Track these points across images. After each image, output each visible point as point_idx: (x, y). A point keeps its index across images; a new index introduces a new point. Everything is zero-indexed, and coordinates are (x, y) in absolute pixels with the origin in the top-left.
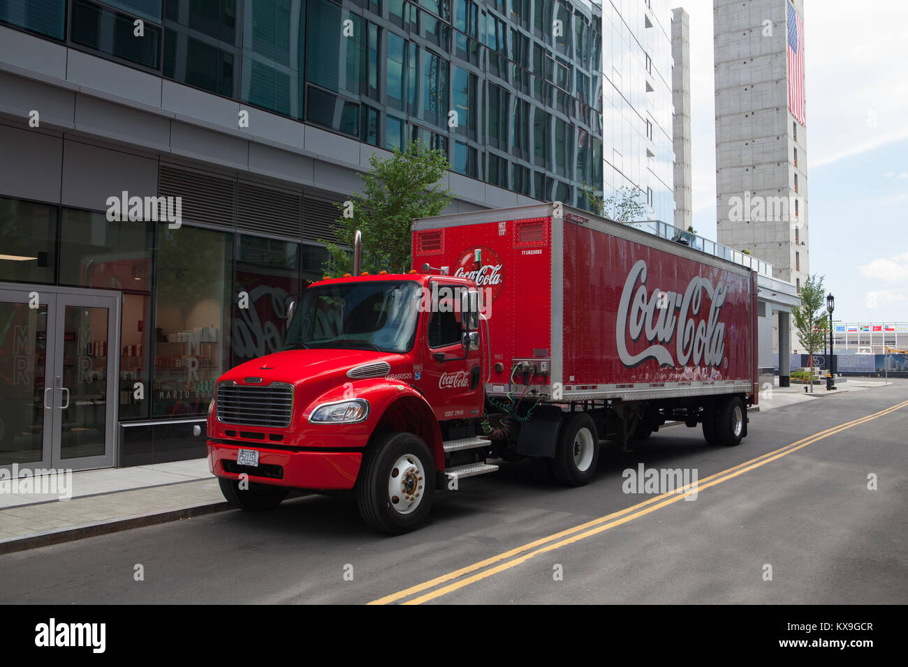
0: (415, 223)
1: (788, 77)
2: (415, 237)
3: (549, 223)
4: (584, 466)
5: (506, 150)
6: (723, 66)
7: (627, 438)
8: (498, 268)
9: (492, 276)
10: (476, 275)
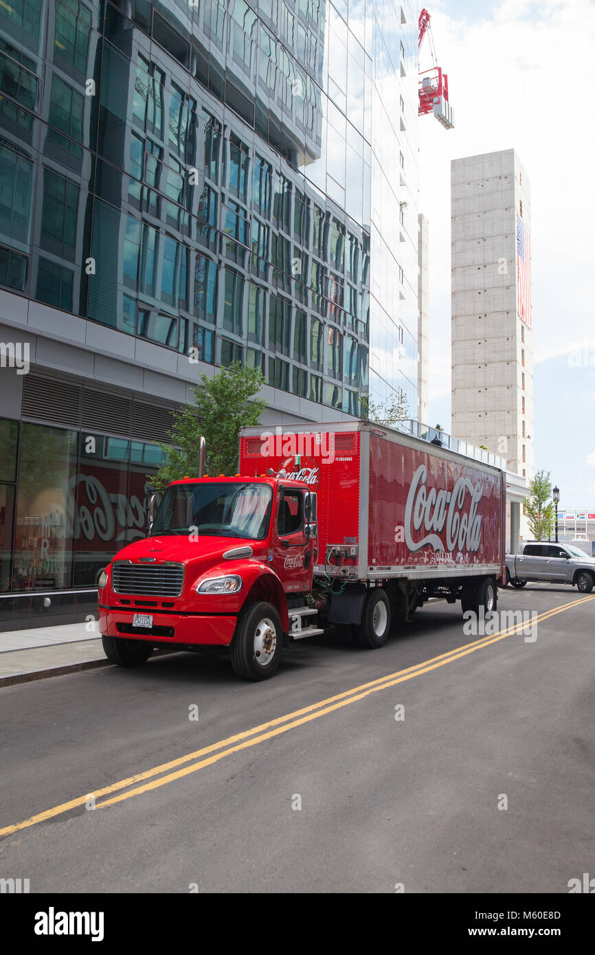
0: (242, 430)
1: (517, 284)
2: (242, 442)
3: (359, 437)
4: (380, 631)
5: (288, 355)
6: (459, 270)
7: (408, 610)
8: (315, 470)
9: (309, 477)
10: (296, 475)
